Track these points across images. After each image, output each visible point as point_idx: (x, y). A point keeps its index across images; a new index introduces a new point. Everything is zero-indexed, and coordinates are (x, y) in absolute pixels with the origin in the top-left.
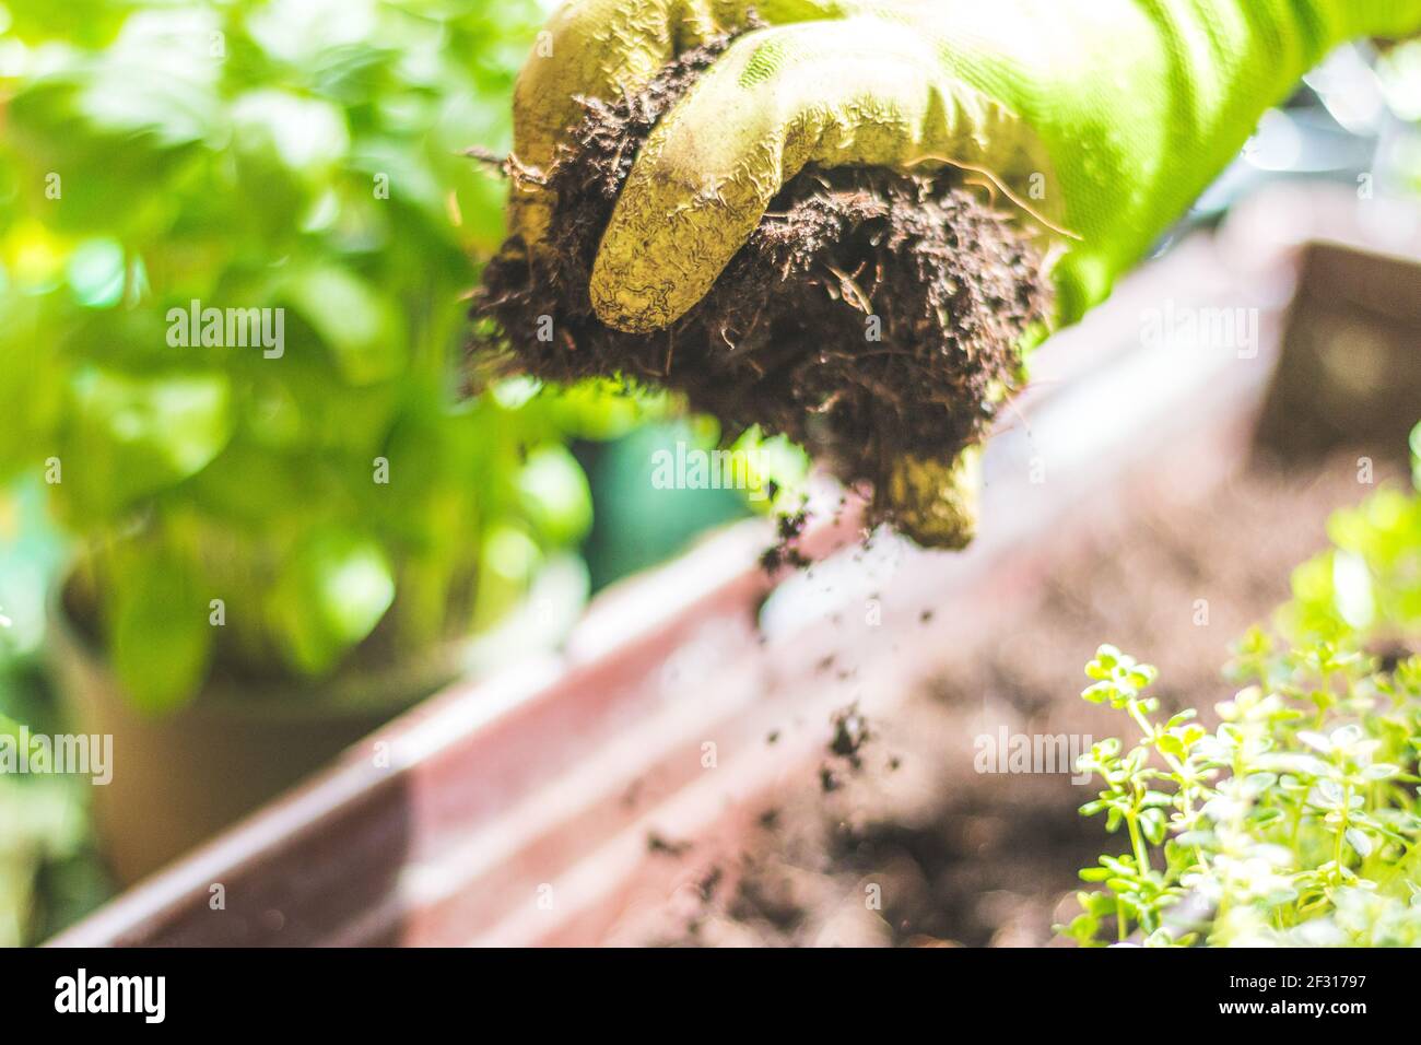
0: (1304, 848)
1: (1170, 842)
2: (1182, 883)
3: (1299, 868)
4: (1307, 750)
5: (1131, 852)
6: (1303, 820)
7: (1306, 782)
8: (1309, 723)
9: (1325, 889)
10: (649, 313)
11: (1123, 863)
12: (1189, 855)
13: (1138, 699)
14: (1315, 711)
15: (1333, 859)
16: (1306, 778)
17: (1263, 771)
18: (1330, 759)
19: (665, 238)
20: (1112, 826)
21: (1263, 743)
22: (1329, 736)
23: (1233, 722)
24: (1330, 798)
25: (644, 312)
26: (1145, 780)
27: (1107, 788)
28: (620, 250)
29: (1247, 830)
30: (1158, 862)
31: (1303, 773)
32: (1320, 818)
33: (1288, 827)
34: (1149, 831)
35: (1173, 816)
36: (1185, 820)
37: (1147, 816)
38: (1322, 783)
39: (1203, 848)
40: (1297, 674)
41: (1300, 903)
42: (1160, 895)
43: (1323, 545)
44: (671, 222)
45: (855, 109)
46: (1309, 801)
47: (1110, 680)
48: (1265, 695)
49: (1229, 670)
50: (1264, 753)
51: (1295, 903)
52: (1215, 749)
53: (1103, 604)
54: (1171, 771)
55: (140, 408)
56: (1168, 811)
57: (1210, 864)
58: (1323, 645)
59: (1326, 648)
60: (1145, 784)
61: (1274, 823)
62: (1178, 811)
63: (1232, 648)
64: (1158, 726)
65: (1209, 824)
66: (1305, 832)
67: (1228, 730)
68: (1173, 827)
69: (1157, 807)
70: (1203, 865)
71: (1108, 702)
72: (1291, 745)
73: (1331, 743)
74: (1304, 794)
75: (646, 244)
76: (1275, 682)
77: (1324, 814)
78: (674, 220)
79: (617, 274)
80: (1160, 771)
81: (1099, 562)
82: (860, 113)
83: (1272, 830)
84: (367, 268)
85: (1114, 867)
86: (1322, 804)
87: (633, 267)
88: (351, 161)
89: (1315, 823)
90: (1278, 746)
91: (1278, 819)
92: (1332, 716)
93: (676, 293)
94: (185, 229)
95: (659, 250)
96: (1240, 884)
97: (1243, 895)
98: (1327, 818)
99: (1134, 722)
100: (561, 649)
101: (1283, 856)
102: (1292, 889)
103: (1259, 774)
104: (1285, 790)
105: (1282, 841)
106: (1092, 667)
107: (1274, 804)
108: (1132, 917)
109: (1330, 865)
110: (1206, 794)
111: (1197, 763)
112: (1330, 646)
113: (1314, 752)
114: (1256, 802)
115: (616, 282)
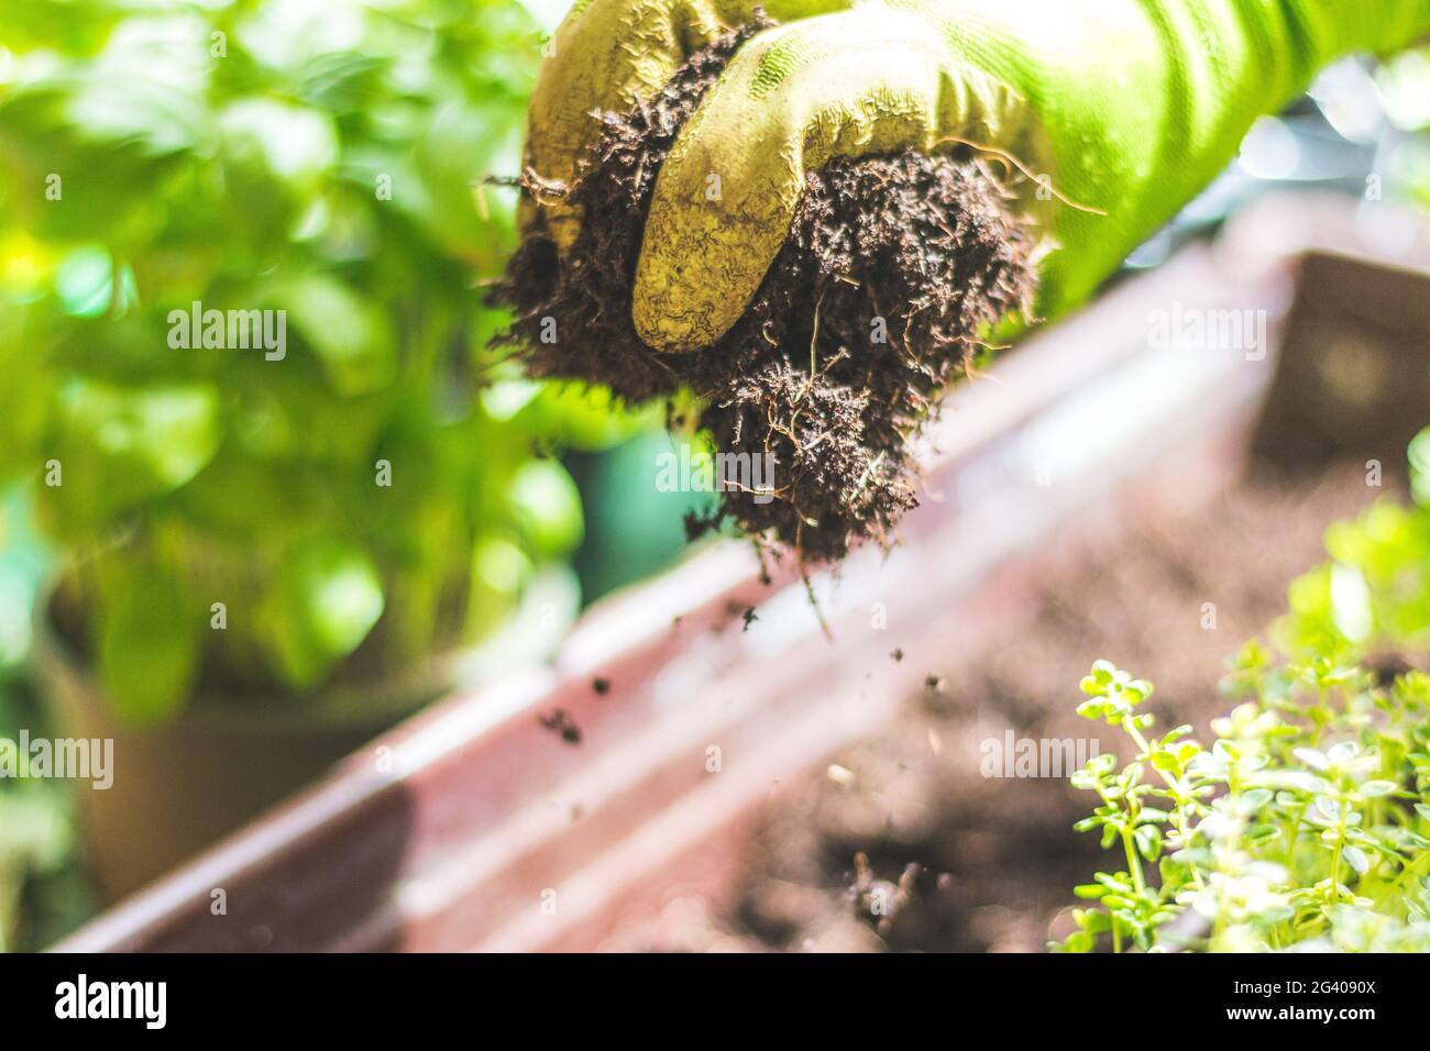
0: (1300, 865)
1: (1165, 858)
2: (1177, 900)
3: (1296, 884)
4: (1304, 766)
5: (1126, 868)
6: (1300, 837)
7: (1302, 798)
8: (1306, 739)
9: (1322, 907)
10: (693, 335)
11: (1118, 880)
12: (1184, 872)
13: (1134, 714)
14: (1311, 727)
15: (1329, 876)
16: (1303, 795)
17: (1259, 788)
18: (1327, 776)
19: (697, 262)
20: (1107, 842)
21: (1260, 760)
22: (1325, 753)
23: (1231, 738)
24: (1326, 815)
25: (689, 336)
26: (1140, 796)
27: (1102, 804)
28: (654, 278)
29: (1242, 847)
30: (1154, 879)
31: (1299, 790)
32: (1317, 834)
33: (1285, 844)
34: (1145, 847)
35: (1168, 833)
36: (1181, 837)
37: (1142, 832)
38: (1318, 800)
39: (1199, 865)
40: (1294, 689)
41: (1297, 921)
42: (1156, 912)
43: (1320, 558)
44: (701, 246)
45: (871, 104)
46: (1306, 817)
47: (1105, 695)
48: (1262, 711)
49: (1225, 685)
50: (1260, 770)
51: (1291, 921)
52: (1211, 765)
53: (1100, 616)
54: (1165, 787)
55: (129, 419)
56: (1164, 827)
57: (1206, 881)
58: (1320, 661)
59: (1323, 663)
60: (1140, 801)
61: (1270, 840)
62: (1174, 829)
63: (1229, 663)
64: (1154, 742)
65: (1206, 841)
66: (1302, 849)
67: (1224, 746)
68: (1168, 844)
69: (1152, 823)
70: (1198, 882)
71: (1104, 718)
72: (1289, 762)
73: (1328, 759)
74: (1301, 811)
75: (679, 270)
76: (1271, 697)
77: (1321, 831)
78: (702, 243)
79: (656, 303)
80: (1156, 787)
81: (1094, 573)
82: (877, 107)
83: (1269, 847)
84: (357, 277)
85: (1111, 885)
86: (1319, 821)
87: (670, 294)
88: (340, 169)
89: (1312, 839)
90: (1274, 762)
91: (1274, 836)
92: (1329, 731)
93: (717, 313)
94: (174, 238)
95: (693, 274)
96: (1237, 902)
97: (1239, 913)
98: (1324, 835)
99: (1129, 737)
100: (552, 662)
101: (1279, 874)
102: (1290, 907)
103: (1255, 791)
104: (1282, 807)
105: (1277, 857)
106: (1087, 683)
107: (1271, 821)
108: (1128, 935)
109: (1327, 882)
110: (1202, 810)
111: (1193, 780)
112: (1327, 662)
113: (1311, 769)
114: (1253, 819)
115: (656, 311)
